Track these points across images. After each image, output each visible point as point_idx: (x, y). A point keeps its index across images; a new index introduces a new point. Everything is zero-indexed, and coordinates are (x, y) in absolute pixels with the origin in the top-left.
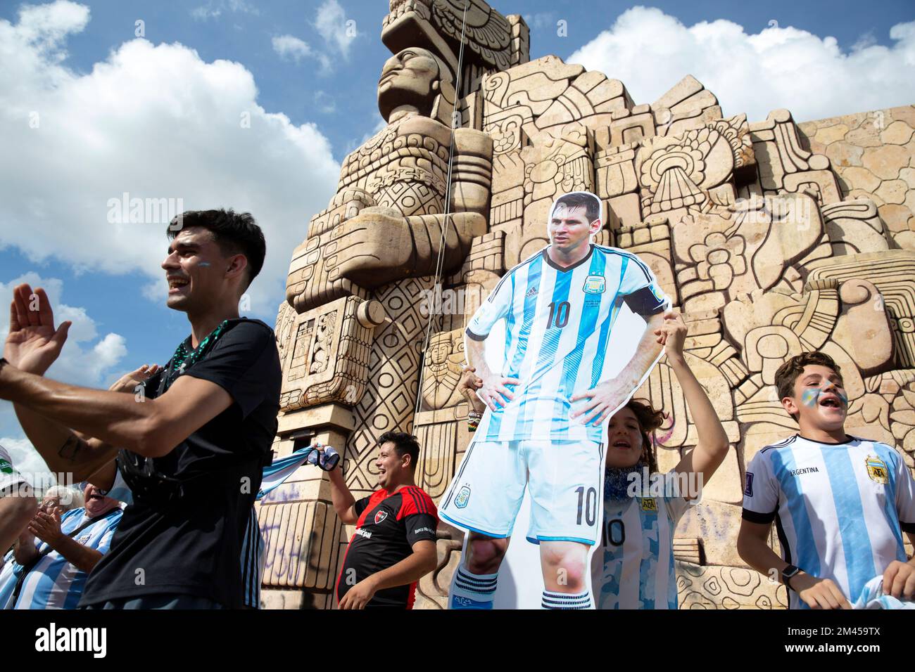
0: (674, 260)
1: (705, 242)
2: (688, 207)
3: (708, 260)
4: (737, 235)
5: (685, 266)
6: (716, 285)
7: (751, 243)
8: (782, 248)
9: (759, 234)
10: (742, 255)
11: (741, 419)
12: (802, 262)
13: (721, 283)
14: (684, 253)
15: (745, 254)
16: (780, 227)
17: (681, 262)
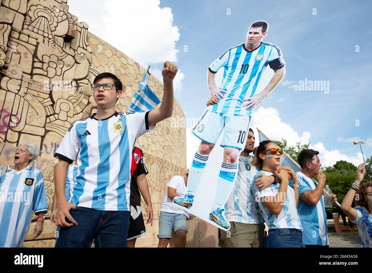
0: (35, 56)
1: (50, 56)
2: (44, 37)
3: (48, 64)
4: (62, 61)
5: (39, 61)
6: (48, 75)
7: (66, 66)
8: (75, 74)
9: (69, 65)
10: (61, 69)
11: (46, 128)
12: (79, 82)
13: (51, 75)
14: (40, 56)
15: (62, 69)
16: (77, 67)
17: (37, 58)
